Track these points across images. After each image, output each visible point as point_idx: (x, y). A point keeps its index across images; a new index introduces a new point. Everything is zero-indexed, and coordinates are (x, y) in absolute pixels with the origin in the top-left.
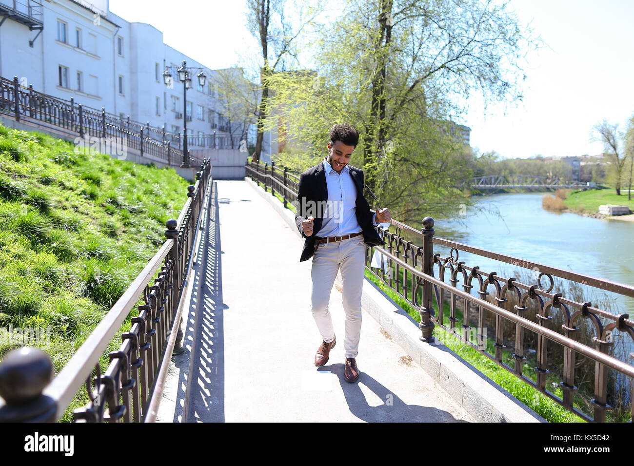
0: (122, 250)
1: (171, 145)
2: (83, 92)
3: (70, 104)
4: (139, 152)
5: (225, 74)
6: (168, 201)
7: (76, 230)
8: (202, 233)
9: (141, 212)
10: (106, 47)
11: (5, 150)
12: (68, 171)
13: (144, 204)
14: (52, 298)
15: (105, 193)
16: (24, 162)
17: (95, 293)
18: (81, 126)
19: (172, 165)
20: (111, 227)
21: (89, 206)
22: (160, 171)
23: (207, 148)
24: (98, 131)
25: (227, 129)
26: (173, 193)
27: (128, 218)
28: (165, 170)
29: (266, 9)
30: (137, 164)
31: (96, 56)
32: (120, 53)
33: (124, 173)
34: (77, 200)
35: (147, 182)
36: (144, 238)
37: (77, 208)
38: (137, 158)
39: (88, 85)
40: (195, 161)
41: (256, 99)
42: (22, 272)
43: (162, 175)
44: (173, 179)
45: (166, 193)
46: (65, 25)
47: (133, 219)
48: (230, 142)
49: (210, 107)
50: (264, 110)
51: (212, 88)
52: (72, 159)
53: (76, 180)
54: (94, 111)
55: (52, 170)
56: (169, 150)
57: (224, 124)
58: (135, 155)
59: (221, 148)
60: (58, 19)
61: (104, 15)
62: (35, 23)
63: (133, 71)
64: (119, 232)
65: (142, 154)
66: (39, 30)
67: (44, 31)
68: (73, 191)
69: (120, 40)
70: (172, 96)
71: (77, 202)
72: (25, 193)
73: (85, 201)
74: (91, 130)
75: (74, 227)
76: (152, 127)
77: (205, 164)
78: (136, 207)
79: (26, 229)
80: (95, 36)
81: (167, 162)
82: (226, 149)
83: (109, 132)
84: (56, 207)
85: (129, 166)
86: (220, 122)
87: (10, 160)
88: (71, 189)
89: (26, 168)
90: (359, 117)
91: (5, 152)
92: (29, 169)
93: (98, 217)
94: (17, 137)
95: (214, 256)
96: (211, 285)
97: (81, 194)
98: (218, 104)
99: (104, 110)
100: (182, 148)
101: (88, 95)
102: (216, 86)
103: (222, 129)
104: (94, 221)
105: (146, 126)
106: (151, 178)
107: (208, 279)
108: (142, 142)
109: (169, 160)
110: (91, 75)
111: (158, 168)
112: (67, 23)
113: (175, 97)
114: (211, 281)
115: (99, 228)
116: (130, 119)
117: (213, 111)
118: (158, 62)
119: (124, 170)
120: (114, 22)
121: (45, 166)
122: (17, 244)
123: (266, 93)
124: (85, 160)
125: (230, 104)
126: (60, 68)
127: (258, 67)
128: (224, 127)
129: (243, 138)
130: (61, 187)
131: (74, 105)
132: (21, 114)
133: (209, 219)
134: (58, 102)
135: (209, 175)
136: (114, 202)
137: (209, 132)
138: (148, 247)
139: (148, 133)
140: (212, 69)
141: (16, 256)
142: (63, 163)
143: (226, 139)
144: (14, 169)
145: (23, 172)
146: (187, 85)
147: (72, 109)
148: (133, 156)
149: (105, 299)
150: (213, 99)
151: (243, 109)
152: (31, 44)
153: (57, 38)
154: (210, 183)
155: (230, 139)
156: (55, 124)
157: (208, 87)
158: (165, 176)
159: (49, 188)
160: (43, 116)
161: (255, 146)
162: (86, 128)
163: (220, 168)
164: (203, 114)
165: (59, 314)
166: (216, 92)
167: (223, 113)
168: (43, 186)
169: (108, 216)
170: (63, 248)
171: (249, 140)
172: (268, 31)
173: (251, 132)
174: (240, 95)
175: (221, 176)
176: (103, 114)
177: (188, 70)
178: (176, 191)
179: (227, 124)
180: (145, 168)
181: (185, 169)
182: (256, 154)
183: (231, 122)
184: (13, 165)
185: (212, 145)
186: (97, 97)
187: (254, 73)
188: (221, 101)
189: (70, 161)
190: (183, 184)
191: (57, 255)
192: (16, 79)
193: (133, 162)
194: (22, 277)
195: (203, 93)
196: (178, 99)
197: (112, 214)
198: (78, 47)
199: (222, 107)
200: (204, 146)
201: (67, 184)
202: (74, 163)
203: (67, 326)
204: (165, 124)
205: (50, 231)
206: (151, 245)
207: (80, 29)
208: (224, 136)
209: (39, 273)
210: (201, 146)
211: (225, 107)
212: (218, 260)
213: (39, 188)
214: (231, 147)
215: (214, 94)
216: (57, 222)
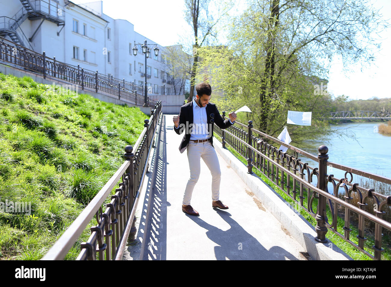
0: (101, 162)
1: (137, 93)
2: (87, 62)
3: (77, 68)
4: (118, 97)
5: (171, 49)
6: (134, 128)
7: (72, 149)
8: (155, 150)
9: (116, 136)
10: (101, 34)
11: (33, 96)
12: (71, 109)
13: (118, 131)
14: (48, 199)
15: (93, 124)
16: (44, 104)
17: (79, 195)
18: (83, 81)
19: (138, 105)
20: (95, 146)
21: (82, 132)
22: (130, 109)
23: (160, 94)
24: (93, 85)
25: (172, 83)
26: (137, 123)
27: (107, 140)
28: (133, 108)
29: (196, 7)
30: (116, 104)
31: (94, 40)
32: (109, 38)
33: (107, 110)
34: (75, 128)
35: (121, 116)
36: (116, 154)
37: (75, 133)
38: (117, 100)
39: (90, 58)
40: (152, 103)
41: (190, 63)
42: (29, 180)
43: (131, 112)
44: (138, 114)
45: (133, 123)
46: (77, 22)
47: (110, 141)
48: (173, 91)
49: (162, 69)
50: (195, 71)
51: (163, 57)
52: (74, 102)
53: (75, 115)
54: (91, 72)
55: (60, 109)
56: (136, 96)
57: (170, 80)
58: (115, 99)
59: (168, 94)
60: (73, 19)
61: (100, 15)
62: (60, 21)
63: (116, 49)
64: (100, 150)
65: (119, 98)
66: (62, 26)
67: (66, 26)
68: (73, 122)
69: (108, 30)
70: (139, 63)
71: (75, 129)
72: (41, 124)
73: (81, 128)
74: (89, 84)
75: (70, 147)
76: (126, 82)
77: (158, 104)
78: (112, 133)
79: (38, 149)
80: (94, 28)
81: (135, 103)
82: (172, 95)
83: (100, 85)
84: (60, 133)
85: (111, 106)
86: (168, 78)
87: (35, 103)
88: (72, 121)
89: (44, 108)
90: (257, 73)
91: (33, 98)
92: (46, 108)
93: (88, 139)
94: (42, 88)
95: (162, 166)
96: (160, 187)
97: (78, 124)
98: (167, 67)
99: (97, 72)
100: (144, 95)
101: (90, 63)
102: (165, 56)
103: (169, 83)
104: (85, 142)
105: (123, 81)
106: (124, 113)
107: (157, 183)
108: (119, 91)
109: (136, 102)
110: (91, 52)
111: (129, 107)
112: (78, 21)
113: (141, 64)
114: (160, 184)
115: (87, 147)
116: (113, 77)
117: (164, 72)
118: (131, 43)
119: (107, 109)
120: (105, 19)
121: (57, 106)
122: (30, 159)
123: (196, 59)
124: (83, 102)
125: (174, 67)
126: (74, 48)
127: (192, 43)
128: (170, 81)
129: (182, 88)
130: (66, 120)
131: (80, 69)
132: (47, 74)
133: (159, 140)
134: (70, 67)
135: (160, 112)
136: (99, 129)
137: (161, 84)
138: (119, 160)
139: (124, 85)
140: (164, 46)
141: (28, 168)
142: (69, 104)
143: (171, 89)
144: (37, 108)
145: (43, 110)
146: (147, 56)
147: (79, 71)
148: (114, 100)
149: (85, 199)
150: (164, 64)
151: (182, 70)
152: (58, 34)
153: (72, 30)
154: (161, 116)
155: (173, 88)
156: (67, 81)
157: (161, 57)
158: (133, 112)
159: (58, 120)
160: (60, 76)
161: (189, 93)
162: (85, 82)
163: (167, 107)
164: (158, 74)
165: (50, 213)
166: (165, 59)
167: (169, 73)
168: (54, 119)
169: (94, 139)
170: (61, 162)
171: (185, 89)
172: (198, 21)
173: (187, 84)
174: (180, 61)
175: (168, 112)
176: (96, 74)
177: (148, 46)
178: (139, 121)
179: (172, 80)
180: (121, 107)
181: (146, 107)
182: (190, 98)
183: (175, 79)
184: (37, 106)
185: (163, 92)
186: (95, 65)
187: (189, 47)
188: (168, 65)
189: (73, 103)
190: (144, 117)
191: (56, 166)
192: (44, 53)
193: (113, 103)
194: (29, 184)
195: (158, 61)
196: (142, 65)
197: (97, 137)
198: (84, 35)
199: (169, 69)
200: (158, 93)
201: (70, 118)
202: (76, 104)
203: (54, 222)
204: (135, 80)
205: (54, 149)
206: (121, 158)
207: (86, 24)
208: (170, 87)
209: (42, 181)
210: (156, 93)
211: (171, 69)
212: (165, 169)
213: (51, 121)
214: (174, 94)
215: (164, 61)
216: (59, 144)
